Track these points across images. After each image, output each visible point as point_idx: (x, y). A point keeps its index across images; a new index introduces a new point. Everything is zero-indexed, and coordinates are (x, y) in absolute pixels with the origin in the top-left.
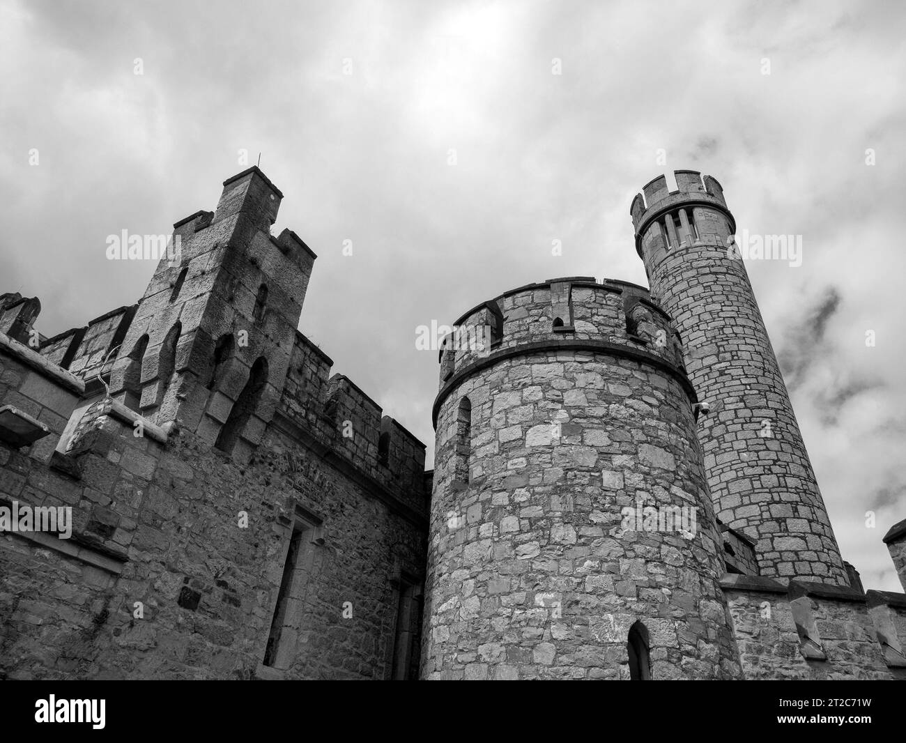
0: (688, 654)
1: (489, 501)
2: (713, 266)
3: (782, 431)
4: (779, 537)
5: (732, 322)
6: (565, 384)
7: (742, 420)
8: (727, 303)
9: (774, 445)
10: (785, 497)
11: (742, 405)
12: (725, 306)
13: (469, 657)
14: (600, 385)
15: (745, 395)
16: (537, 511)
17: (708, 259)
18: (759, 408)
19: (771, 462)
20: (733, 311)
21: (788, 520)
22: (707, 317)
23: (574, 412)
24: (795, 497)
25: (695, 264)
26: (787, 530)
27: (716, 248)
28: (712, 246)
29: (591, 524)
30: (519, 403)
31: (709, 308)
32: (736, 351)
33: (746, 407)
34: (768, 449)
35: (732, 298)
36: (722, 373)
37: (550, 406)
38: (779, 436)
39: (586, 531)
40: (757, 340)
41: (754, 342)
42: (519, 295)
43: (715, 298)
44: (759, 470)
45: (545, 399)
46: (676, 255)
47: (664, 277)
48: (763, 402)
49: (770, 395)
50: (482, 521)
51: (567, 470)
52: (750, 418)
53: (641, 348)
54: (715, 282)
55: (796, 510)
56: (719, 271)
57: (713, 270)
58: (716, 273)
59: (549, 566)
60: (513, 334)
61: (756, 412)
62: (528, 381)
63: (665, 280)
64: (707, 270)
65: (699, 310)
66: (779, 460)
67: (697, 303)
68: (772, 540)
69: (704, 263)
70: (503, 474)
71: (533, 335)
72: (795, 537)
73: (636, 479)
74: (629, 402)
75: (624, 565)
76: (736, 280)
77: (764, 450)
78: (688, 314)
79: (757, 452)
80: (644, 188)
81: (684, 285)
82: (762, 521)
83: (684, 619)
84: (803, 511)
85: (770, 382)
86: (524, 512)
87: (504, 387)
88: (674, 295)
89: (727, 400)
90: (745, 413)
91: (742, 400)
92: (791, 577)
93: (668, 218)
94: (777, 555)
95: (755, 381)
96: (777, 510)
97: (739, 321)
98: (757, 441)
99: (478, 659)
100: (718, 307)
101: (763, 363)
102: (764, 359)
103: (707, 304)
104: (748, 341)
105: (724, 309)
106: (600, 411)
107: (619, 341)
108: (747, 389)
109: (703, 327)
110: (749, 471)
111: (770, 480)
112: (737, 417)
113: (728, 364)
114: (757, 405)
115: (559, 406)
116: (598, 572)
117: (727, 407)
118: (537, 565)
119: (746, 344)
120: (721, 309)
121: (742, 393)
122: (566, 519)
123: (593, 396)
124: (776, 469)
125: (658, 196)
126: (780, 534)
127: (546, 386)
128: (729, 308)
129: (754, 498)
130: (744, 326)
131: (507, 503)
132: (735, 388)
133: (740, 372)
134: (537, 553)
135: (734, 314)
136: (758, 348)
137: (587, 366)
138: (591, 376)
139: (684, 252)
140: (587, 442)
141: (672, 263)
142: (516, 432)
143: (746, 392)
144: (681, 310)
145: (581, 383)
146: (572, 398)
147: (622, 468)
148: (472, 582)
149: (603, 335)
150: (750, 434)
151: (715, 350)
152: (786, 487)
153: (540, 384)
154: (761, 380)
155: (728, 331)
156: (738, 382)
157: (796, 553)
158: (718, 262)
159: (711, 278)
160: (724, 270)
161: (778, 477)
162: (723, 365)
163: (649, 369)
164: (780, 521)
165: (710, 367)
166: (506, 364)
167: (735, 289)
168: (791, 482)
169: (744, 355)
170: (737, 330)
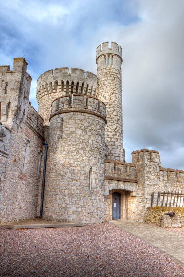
0: (98, 173)
1: (67, 143)
5: (115, 92)
6: (85, 121)
7: (111, 118)
8: (115, 87)
9: (117, 125)
10: (116, 137)
11: (112, 114)
13: (62, 171)
14: (91, 122)
16: (77, 147)
17: (114, 72)
18: (116, 116)
19: (115, 129)
21: (115, 142)
22: (110, 89)
23: (86, 127)
24: (118, 137)
25: (110, 73)
26: (114, 144)
28: (115, 69)
29: (86, 150)
30: (75, 123)
31: (111, 87)
32: (114, 100)
33: (113, 115)
34: (115, 126)
35: (117, 85)
36: (110, 105)
37: (81, 125)
38: (118, 123)
39: (85, 152)
41: (119, 98)
42: (77, 96)
43: (113, 85)
44: (112, 130)
45: (80, 124)
46: (106, 69)
47: (102, 74)
48: (117, 115)
49: (119, 113)
50: (65, 147)
51: (83, 139)
52: (113, 118)
53: (100, 114)
54: (114, 80)
55: (117, 140)
57: (114, 76)
58: (114, 77)
59: (78, 157)
60: (75, 106)
61: (115, 117)
62: (77, 119)
63: (102, 75)
64: (113, 76)
65: (108, 87)
66: (117, 129)
67: (108, 85)
68: (111, 146)
69: (113, 74)
70: (70, 138)
71: (79, 108)
72: (116, 146)
73: (95, 142)
74: (96, 126)
75: (90, 158)
76: (119, 80)
78: (105, 87)
79: (113, 126)
80: (102, 44)
81: (106, 79)
82: (110, 141)
83: (98, 167)
84: (119, 140)
85: (119, 109)
86: (74, 146)
87: (72, 119)
88: (103, 80)
89: (110, 112)
90: (112, 116)
91: (113, 113)
93: (107, 56)
94: (111, 149)
95: (117, 109)
96: (114, 140)
97: (117, 92)
98: (113, 123)
99: (63, 172)
102: (120, 103)
103: (111, 86)
104: (117, 98)
105: (114, 88)
106: (90, 128)
107: (96, 112)
109: (108, 92)
110: (110, 130)
111: (114, 133)
112: (110, 117)
113: (112, 103)
115: (83, 126)
116: (86, 159)
117: (109, 114)
118: (76, 157)
119: (117, 99)
121: (113, 111)
122: (82, 149)
123: (89, 124)
124: (116, 131)
125: (106, 48)
127: (81, 120)
128: (115, 88)
129: (110, 136)
130: (118, 94)
131: (71, 144)
132: (112, 110)
133: (114, 106)
134: (76, 155)
135: (116, 90)
136: (119, 100)
137: (89, 117)
138: (90, 120)
139: (108, 69)
140: (87, 134)
141: (105, 71)
142: (74, 130)
144: (104, 85)
145: (87, 121)
146: (86, 124)
147: (93, 140)
148: (62, 158)
149: (93, 110)
151: (110, 99)
153: (80, 120)
155: (114, 94)
156: (113, 108)
157: (115, 149)
158: (116, 74)
159: (113, 78)
160: (117, 77)
162: (111, 103)
163: (100, 119)
165: (107, 103)
166: (72, 113)
167: (118, 83)
168: (118, 134)
169: (116, 102)
170: (116, 95)
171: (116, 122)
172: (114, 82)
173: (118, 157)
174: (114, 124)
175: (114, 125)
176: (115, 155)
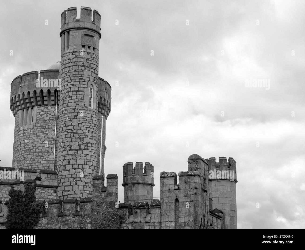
2: (69, 63)
3: (73, 134)
4: (63, 171)
5: (70, 90)
8: (70, 81)
9: (69, 140)
10: (68, 158)
12: (69, 82)
15: (66, 121)
17: (69, 59)
19: (67, 146)
20: (71, 84)
22: (64, 88)
24: (71, 158)
26: (65, 169)
27: (73, 53)
28: (71, 52)
32: (68, 103)
33: (65, 126)
35: (72, 78)
36: (63, 113)
38: (72, 136)
40: (76, 96)
41: (75, 97)
43: (67, 79)
44: (63, 149)
48: (71, 123)
49: (73, 120)
52: (65, 130)
54: (68, 71)
55: (69, 162)
56: (70, 66)
58: (69, 67)
61: (68, 128)
64: (67, 66)
66: (69, 145)
67: (63, 81)
68: (61, 172)
69: (67, 62)
72: (67, 171)
77: (66, 142)
82: (61, 166)
84: (72, 162)
85: (76, 114)
89: (62, 123)
90: (64, 128)
91: (65, 123)
92: (63, 183)
94: (61, 177)
95: (70, 115)
96: (64, 162)
97: (72, 89)
100: (66, 83)
101: (76, 106)
102: (77, 104)
104: (73, 98)
108: (67, 119)
111: (65, 152)
113: (65, 109)
114: (68, 125)
117: (61, 126)
120: (67, 84)
124: (68, 148)
126: (63, 170)
132: (64, 119)
133: (67, 112)
135: (71, 86)
136: (76, 100)
139: (64, 56)
143: (67, 120)
150: (64, 136)
151: (63, 103)
152: (69, 154)
154: (72, 114)
155: (67, 94)
156: (65, 116)
157: (66, 176)
158: (72, 61)
159: (68, 69)
160: (72, 64)
161: (67, 151)
164: (64, 166)
167: (75, 73)
168: (71, 152)
169: (70, 104)
170: (70, 93)
171: (69, 136)
172: (68, 74)
173: (70, 185)
174: (66, 139)
175: (66, 141)
176: (65, 184)
